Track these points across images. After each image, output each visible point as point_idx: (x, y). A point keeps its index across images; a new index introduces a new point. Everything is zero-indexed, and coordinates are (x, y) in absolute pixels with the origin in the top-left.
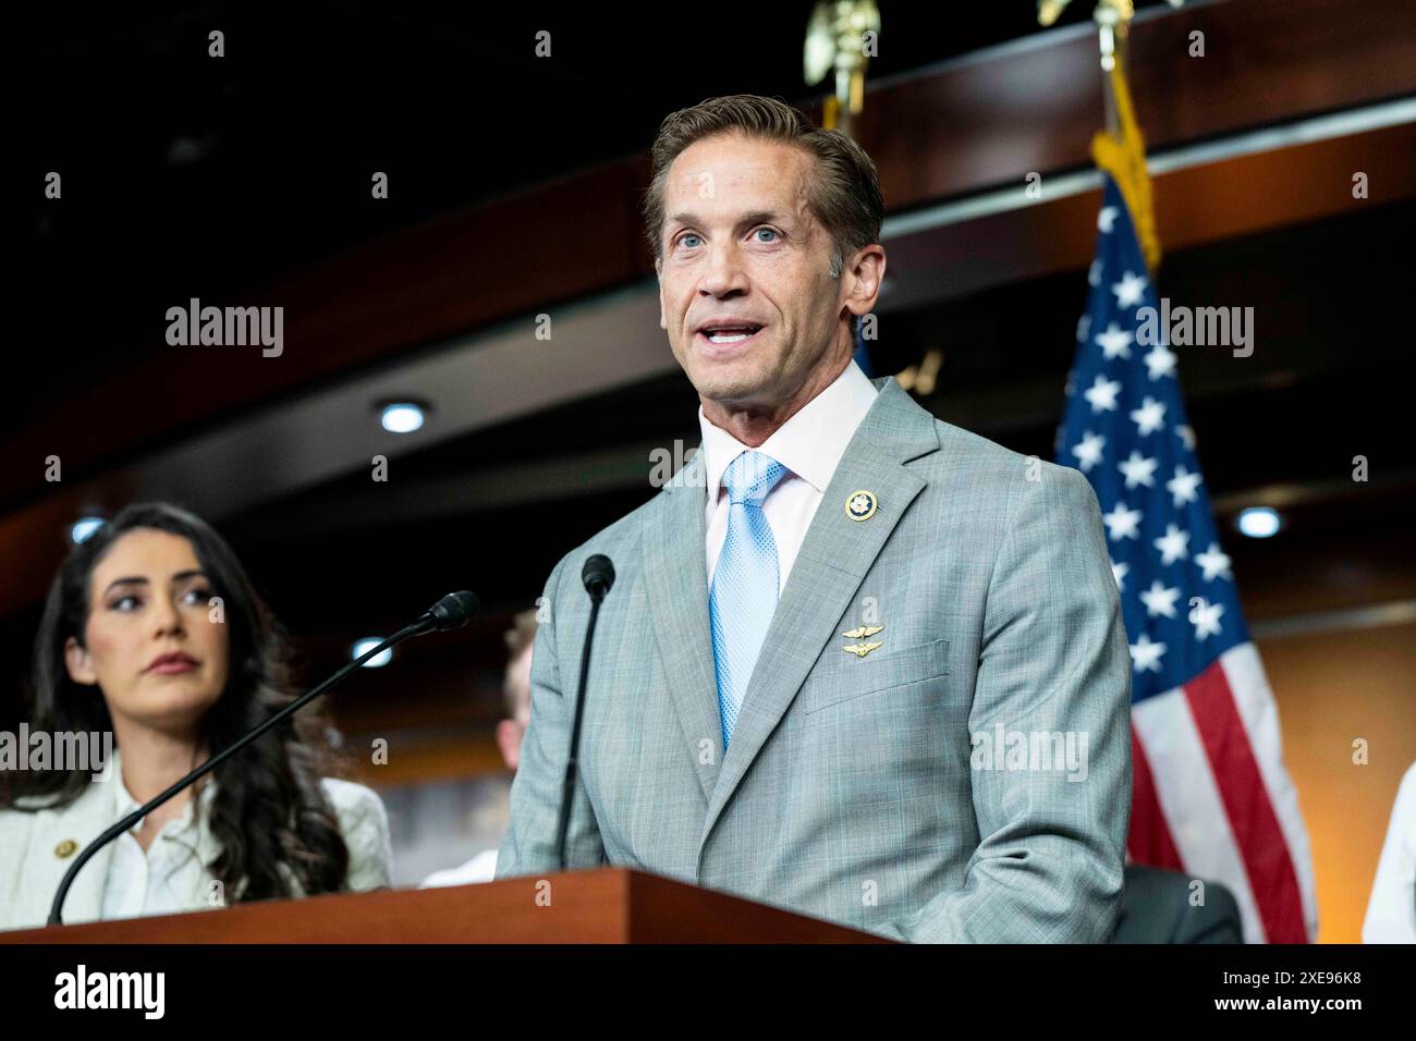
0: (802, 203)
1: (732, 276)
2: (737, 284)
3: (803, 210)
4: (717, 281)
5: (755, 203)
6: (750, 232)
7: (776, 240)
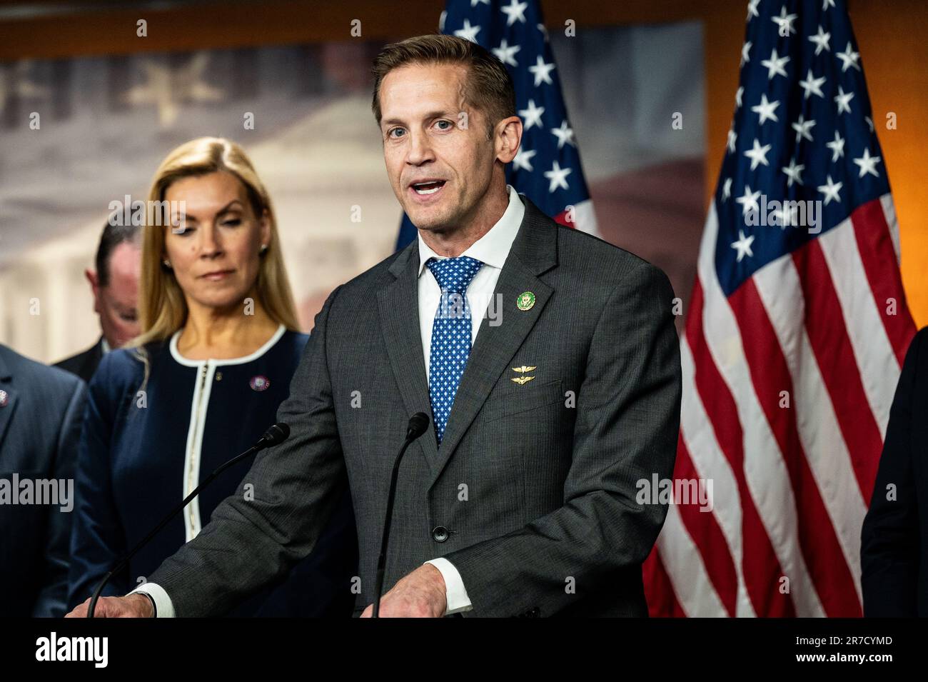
0: (462, 101)
1: (424, 152)
2: (427, 157)
3: (462, 105)
4: (416, 156)
5: (432, 106)
6: (432, 124)
7: (450, 127)
